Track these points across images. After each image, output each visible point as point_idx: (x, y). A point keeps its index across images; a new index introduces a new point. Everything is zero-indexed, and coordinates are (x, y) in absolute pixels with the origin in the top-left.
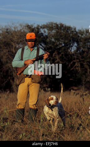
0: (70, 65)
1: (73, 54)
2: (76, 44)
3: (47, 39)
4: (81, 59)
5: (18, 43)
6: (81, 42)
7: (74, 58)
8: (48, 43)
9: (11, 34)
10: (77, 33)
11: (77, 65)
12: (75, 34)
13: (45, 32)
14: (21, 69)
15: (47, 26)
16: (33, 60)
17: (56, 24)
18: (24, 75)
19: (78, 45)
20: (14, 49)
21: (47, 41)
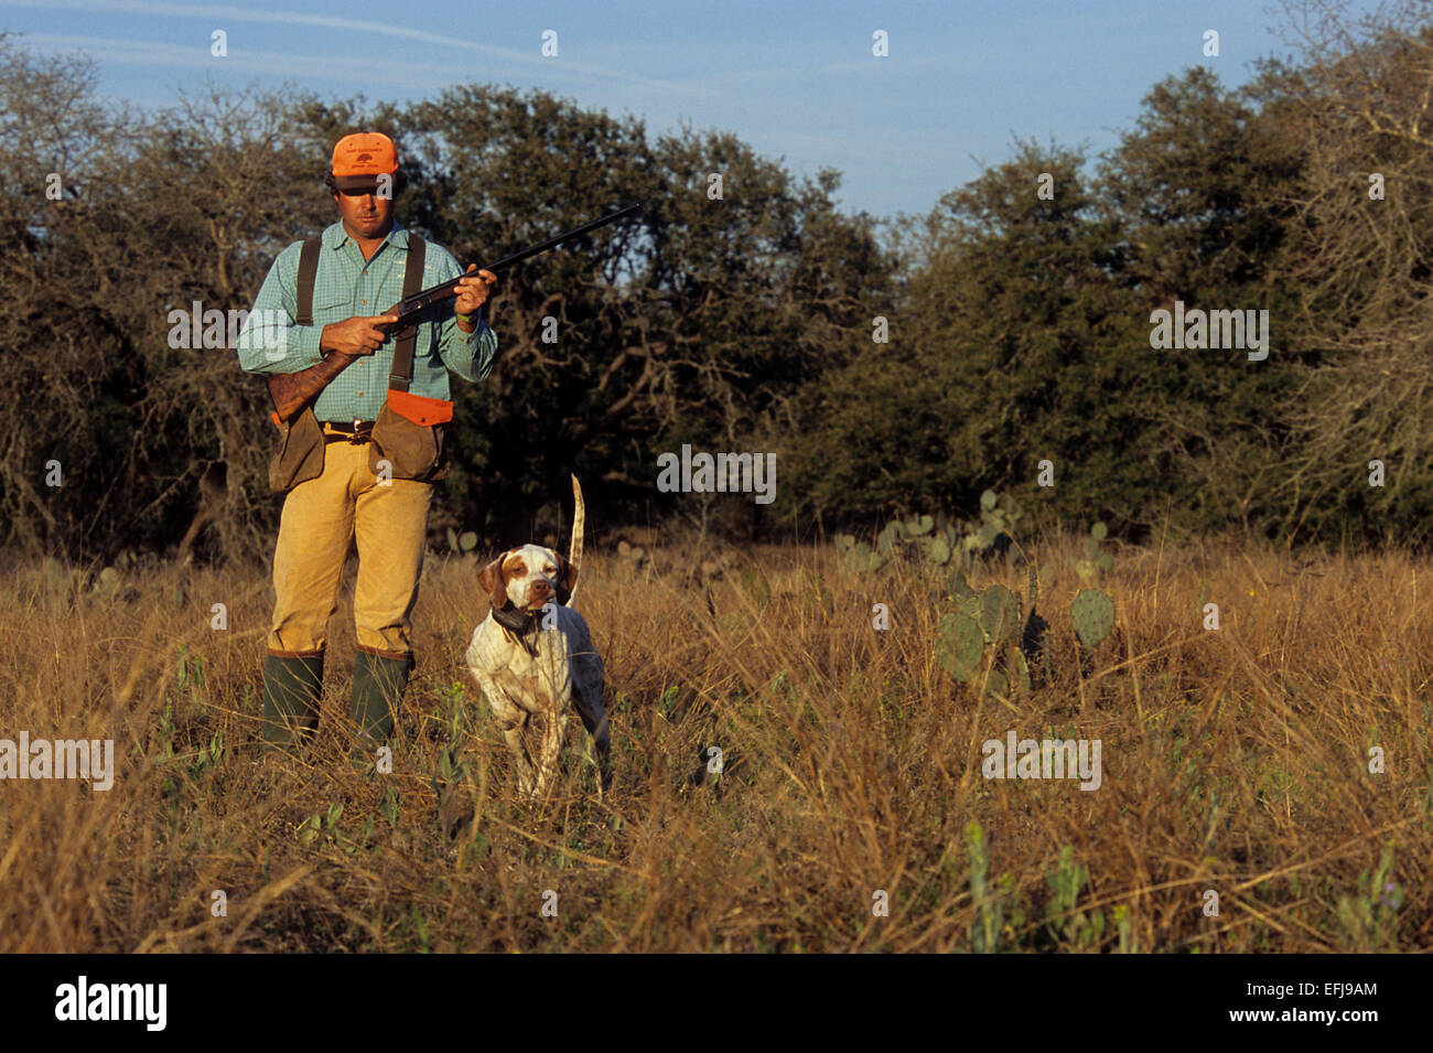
0: (604, 380)
1: (628, 305)
2: (644, 239)
3: (446, 203)
4: (680, 339)
5: (252, 233)
6: (680, 222)
7: (637, 332)
8: (456, 232)
9: (203, 170)
10: (651, 159)
11: (655, 382)
12: (638, 166)
13: (434, 154)
14: (299, 385)
15: (446, 115)
16: (385, 319)
17: (508, 100)
18: (322, 425)
19: (661, 240)
20: (221, 267)
21: (448, 217)
